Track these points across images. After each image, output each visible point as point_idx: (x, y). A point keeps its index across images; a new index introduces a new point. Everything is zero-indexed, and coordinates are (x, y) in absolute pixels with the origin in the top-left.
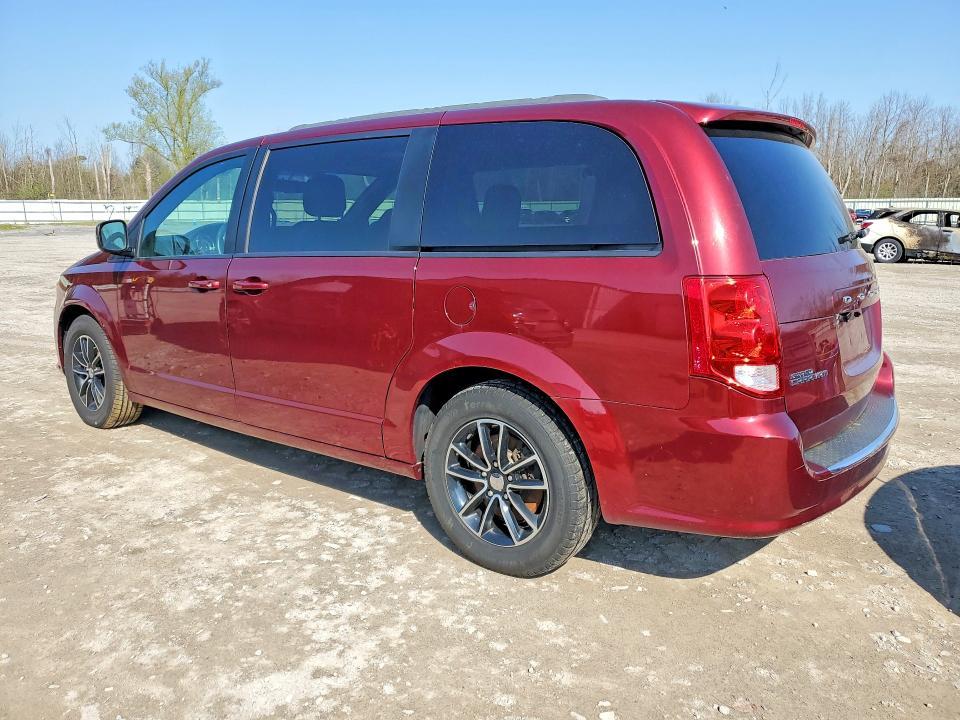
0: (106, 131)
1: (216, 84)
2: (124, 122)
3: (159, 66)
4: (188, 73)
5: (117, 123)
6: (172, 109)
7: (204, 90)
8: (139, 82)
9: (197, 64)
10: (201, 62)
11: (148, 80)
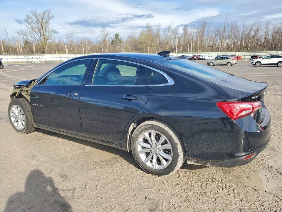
0: (18, 32)
1: (53, 17)
2: (24, 30)
3: (35, 11)
4: (44, 14)
5: (22, 30)
6: (39, 25)
7: (49, 19)
8: (28, 16)
9: (47, 11)
10: (48, 10)
11: (31, 15)
